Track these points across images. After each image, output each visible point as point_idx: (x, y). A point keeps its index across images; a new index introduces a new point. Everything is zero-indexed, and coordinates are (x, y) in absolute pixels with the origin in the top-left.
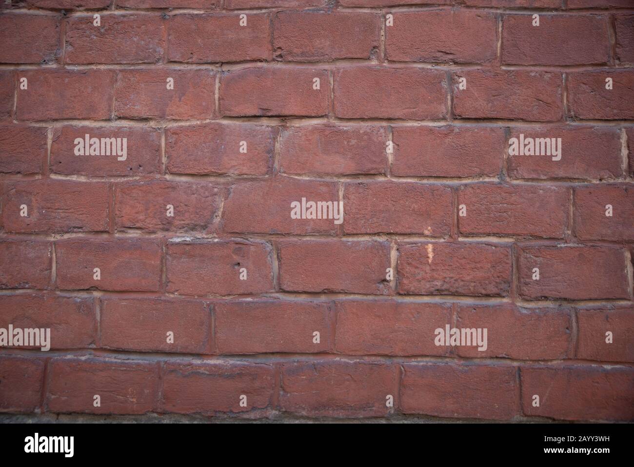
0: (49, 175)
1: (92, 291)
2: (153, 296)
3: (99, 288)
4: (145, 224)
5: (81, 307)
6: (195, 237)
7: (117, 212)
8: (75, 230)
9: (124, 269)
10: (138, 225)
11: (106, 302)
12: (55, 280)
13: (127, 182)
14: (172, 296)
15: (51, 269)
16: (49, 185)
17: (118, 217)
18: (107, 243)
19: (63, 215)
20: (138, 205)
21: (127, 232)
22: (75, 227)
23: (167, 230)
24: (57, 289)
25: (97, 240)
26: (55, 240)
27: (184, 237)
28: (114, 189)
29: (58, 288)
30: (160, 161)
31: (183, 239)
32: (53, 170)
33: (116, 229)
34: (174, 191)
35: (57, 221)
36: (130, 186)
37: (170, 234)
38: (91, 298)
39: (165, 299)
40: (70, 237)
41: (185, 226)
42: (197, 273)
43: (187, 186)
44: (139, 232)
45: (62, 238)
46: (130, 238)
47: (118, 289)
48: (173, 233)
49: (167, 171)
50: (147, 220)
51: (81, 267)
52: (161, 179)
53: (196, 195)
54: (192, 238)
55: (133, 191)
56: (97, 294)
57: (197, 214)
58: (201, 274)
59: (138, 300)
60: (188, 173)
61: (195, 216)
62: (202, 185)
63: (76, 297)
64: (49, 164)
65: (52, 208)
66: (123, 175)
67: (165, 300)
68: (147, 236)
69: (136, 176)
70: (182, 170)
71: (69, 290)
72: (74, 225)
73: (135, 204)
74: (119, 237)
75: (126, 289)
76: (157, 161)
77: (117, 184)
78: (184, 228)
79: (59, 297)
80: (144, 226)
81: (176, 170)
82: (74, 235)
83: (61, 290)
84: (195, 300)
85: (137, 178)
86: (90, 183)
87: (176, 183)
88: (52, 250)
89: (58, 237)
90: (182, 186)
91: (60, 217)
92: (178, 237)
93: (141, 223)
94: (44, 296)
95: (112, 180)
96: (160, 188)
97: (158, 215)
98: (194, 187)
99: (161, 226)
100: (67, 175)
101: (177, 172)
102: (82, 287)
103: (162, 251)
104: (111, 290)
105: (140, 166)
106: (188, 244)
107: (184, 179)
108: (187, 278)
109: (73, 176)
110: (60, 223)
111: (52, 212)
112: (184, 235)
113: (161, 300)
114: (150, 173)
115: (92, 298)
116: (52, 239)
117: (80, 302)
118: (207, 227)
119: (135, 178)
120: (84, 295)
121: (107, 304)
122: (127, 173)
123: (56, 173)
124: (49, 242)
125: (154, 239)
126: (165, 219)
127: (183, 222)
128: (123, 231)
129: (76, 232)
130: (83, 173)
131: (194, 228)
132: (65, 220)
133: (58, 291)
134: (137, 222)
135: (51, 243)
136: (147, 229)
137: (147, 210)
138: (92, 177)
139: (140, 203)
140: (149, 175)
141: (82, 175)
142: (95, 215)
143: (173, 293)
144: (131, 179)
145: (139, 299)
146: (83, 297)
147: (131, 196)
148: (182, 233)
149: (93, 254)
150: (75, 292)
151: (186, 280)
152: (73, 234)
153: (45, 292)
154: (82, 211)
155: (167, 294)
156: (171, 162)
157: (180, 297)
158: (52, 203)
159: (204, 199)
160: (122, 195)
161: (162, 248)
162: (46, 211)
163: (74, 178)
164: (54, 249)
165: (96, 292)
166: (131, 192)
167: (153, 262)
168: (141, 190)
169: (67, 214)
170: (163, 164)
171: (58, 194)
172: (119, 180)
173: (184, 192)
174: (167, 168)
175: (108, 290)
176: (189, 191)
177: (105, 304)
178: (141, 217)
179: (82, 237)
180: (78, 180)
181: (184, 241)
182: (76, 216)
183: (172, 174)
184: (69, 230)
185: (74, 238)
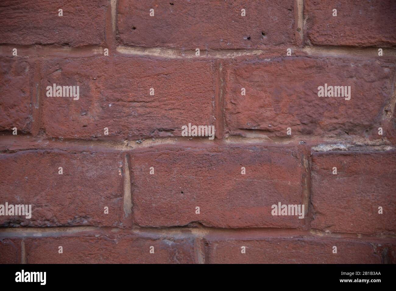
0: (116, 48)
1: (190, 229)
2: (290, 236)
3: (204, 224)
4: (275, 124)
5: (175, 254)
6: (354, 144)
7: (229, 106)
8: (162, 134)
9: (244, 193)
10: (263, 126)
11: (217, 245)
12: (129, 211)
13: (244, 59)
14: (320, 235)
15: (122, 195)
16: (116, 64)
17: (232, 113)
18: (214, 153)
19: (141, 110)
20: (263, 94)
21: (245, 137)
22: (160, 130)
23: (309, 133)
24: (134, 227)
25: (197, 150)
26: (129, 149)
27: (335, 143)
28: (221, 69)
29: (137, 224)
30: (294, 25)
31: (335, 147)
32: (122, 41)
33: (228, 132)
34: (319, 73)
35: (132, 120)
36: (248, 64)
37: (313, 139)
38: (189, 239)
39: (311, 240)
40: (153, 144)
41: (337, 126)
42: (361, 200)
43: (340, 64)
44: (264, 136)
45: (140, 146)
46: (251, 145)
47: (234, 224)
48: (318, 138)
49: (309, 41)
50: (277, 118)
51: (174, 192)
52: (297, 54)
53: (354, 79)
54: (348, 145)
55: (255, 73)
56: (198, 234)
57: (358, 108)
58: (368, 201)
59: (268, 241)
60: (343, 43)
61: (356, 112)
62: (364, 63)
63: (165, 239)
64: (114, 29)
65: (122, 100)
66: (235, 47)
67: (311, 242)
68: (277, 143)
69: (256, 49)
70: (333, 40)
71: (156, 228)
72: (159, 127)
73: (258, 94)
74: (231, 144)
75: (249, 224)
76: (290, 27)
77: (225, 63)
78: (336, 129)
79: (139, 239)
80: (273, 127)
81: (323, 39)
82: (158, 143)
83: (142, 228)
84: (358, 242)
85: (259, 53)
86: (183, 61)
87: (324, 61)
88: (124, 165)
89: (134, 145)
90: (332, 65)
91: (136, 114)
92: (327, 144)
93: (268, 122)
94: (113, 237)
95: (218, 56)
96: (299, 68)
97: (297, 110)
98: (352, 66)
99: (301, 128)
100: (144, 48)
101: (325, 43)
102: (177, 223)
103: (303, 165)
104: (224, 227)
105: (263, 34)
106: (345, 155)
107: (334, 54)
108: (345, 208)
109: (154, 50)
110: (136, 123)
111: (124, 106)
112: (336, 140)
113: (304, 241)
114: (279, 44)
115: (191, 240)
116: (124, 149)
117: (173, 246)
118: (371, 129)
119: (254, 52)
120: (179, 235)
121: (217, 248)
122: (242, 44)
123: (127, 45)
124: (118, 153)
125: (288, 147)
126: (307, 116)
127: (335, 121)
128: (239, 136)
129: (163, 138)
130: (171, 45)
131: (350, 130)
132: (146, 118)
133: (136, 229)
134: (263, 120)
135: (122, 155)
136: (279, 131)
137: (278, 101)
138: (185, 51)
139: (265, 91)
140: (277, 47)
141: (169, 48)
142: (194, 110)
143: (322, 231)
144: (248, 54)
145: (270, 240)
146: (177, 237)
147: (251, 81)
148: (332, 137)
149: (193, 170)
150: (164, 231)
151: (344, 211)
152: (157, 140)
153: (114, 230)
154: (173, 104)
155: (313, 233)
156: (315, 27)
157: (333, 236)
158: (123, 92)
159: (369, 84)
160: (237, 79)
161: (303, 162)
162: (113, 104)
163: (156, 53)
164: (126, 164)
165: (197, 230)
166: (252, 74)
167: (289, 183)
168: (267, 71)
169: (148, 110)
170: (299, 30)
171: (133, 78)
172: (228, 56)
173: (337, 74)
174: (308, 36)
175: (220, 226)
176: (345, 72)
177: (215, 248)
178: (268, 113)
179: (171, 145)
180: (162, 55)
181: (336, 149)
182: (163, 112)
183: (315, 45)
184: (152, 134)
185: (159, 146)
